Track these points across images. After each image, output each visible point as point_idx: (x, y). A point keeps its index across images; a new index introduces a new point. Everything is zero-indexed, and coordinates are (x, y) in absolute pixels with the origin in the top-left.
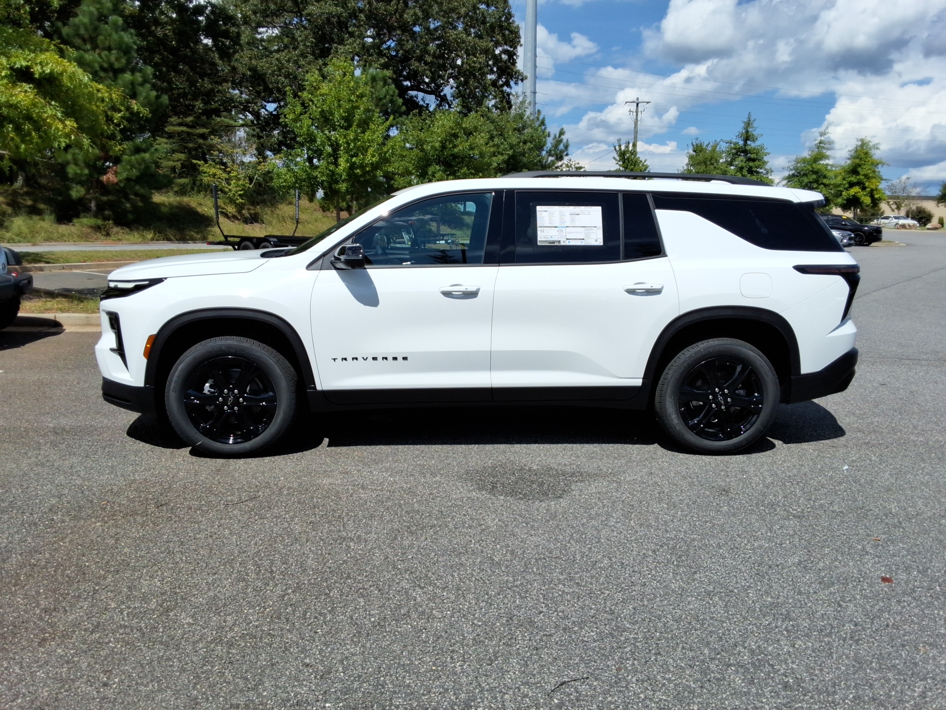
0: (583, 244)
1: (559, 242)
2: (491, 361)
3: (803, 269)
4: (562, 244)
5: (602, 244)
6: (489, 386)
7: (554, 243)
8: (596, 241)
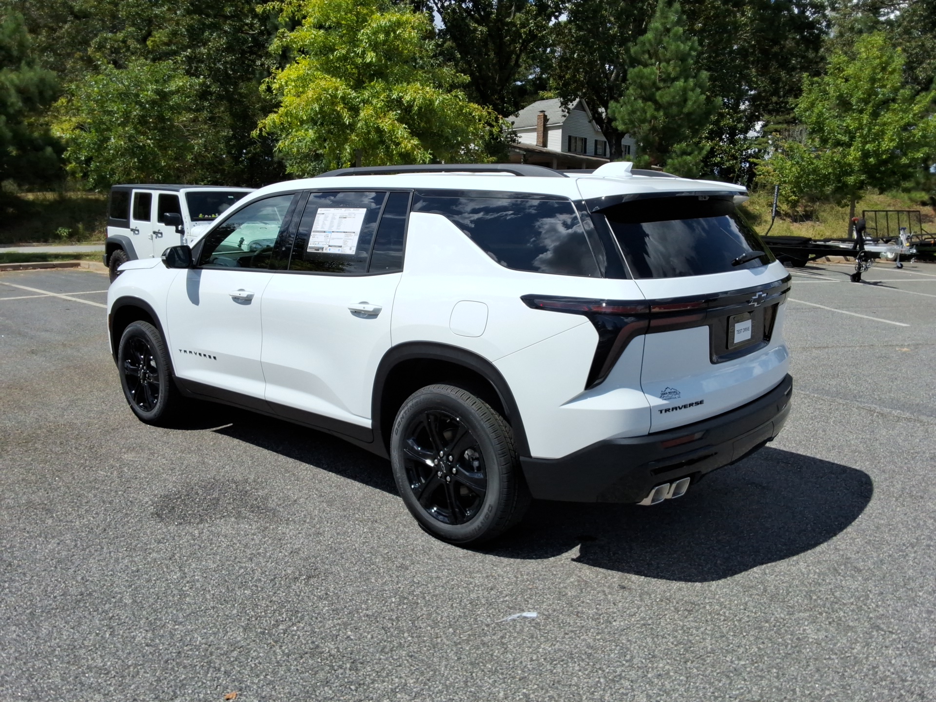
0: (339, 252)
1: (322, 249)
2: (264, 372)
3: (532, 301)
4: (325, 251)
5: (354, 253)
6: (263, 398)
7: (318, 250)
8: (351, 249)
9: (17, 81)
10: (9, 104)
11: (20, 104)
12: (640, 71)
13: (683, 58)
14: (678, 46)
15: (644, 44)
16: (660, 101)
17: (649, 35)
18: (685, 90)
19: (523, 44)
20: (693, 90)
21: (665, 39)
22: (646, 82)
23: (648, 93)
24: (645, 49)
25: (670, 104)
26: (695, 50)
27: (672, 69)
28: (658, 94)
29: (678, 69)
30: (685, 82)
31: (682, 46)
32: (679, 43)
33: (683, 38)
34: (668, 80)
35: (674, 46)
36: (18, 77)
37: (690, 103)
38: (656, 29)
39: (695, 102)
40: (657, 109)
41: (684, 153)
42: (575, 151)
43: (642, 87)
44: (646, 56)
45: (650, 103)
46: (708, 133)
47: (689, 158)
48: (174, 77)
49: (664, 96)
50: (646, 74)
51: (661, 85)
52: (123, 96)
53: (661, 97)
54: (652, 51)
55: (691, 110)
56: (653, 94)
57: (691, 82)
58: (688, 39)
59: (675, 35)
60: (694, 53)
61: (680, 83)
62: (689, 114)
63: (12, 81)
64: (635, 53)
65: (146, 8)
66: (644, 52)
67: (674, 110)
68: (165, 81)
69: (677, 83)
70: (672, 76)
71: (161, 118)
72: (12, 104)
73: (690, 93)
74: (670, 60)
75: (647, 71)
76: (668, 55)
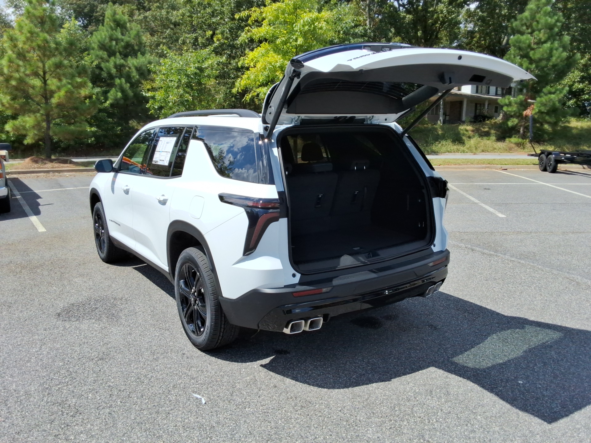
6: (135, 250)
9: (135, 64)
10: (132, 77)
11: (138, 77)
12: (518, 38)
13: (551, 28)
14: (547, 20)
15: (522, 20)
16: (533, 58)
17: (527, 14)
18: (551, 50)
19: (441, 24)
20: (557, 49)
21: (538, 16)
22: (523, 45)
23: (525, 52)
24: (523, 22)
25: (540, 60)
26: (560, 22)
27: (542, 36)
28: (531, 53)
29: (546, 35)
30: (552, 44)
31: (549, 20)
32: (547, 17)
33: (552, 14)
34: (540, 43)
35: (544, 20)
36: (136, 62)
37: (554, 59)
38: (531, 9)
39: (558, 57)
40: (531, 63)
41: (550, 93)
42: (481, 93)
43: (520, 49)
44: (524, 28)
45: (525, 59)
46: (579, 78)
47: (553, 96)
48: (209, 59)
49: (536, 55)
50: (523, 40)
51: (535, 46)
52: (179, 71)
53: (534, 54)
54: (528, 24)
55: (555, 63)
56: (528, 53)
57: (556, 44)
58: (555, 14)
59: (545, 12)
60: (559, 24)
61: (548, 45)
62: (554, 66)
63: (133, 64)
64: (516, 26)
65: (208, 19)
66: (522, 25)
67: (544, 63)
68: (203, 61)
69: (545, 45)
70: (542, 40)
71: (200, 83)
72: (134, 77)
73: (555, 52)
74: (541, 29)
75: (523, 38)
76: (540, 26)
